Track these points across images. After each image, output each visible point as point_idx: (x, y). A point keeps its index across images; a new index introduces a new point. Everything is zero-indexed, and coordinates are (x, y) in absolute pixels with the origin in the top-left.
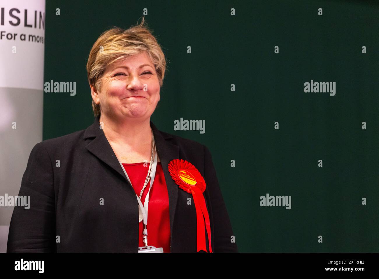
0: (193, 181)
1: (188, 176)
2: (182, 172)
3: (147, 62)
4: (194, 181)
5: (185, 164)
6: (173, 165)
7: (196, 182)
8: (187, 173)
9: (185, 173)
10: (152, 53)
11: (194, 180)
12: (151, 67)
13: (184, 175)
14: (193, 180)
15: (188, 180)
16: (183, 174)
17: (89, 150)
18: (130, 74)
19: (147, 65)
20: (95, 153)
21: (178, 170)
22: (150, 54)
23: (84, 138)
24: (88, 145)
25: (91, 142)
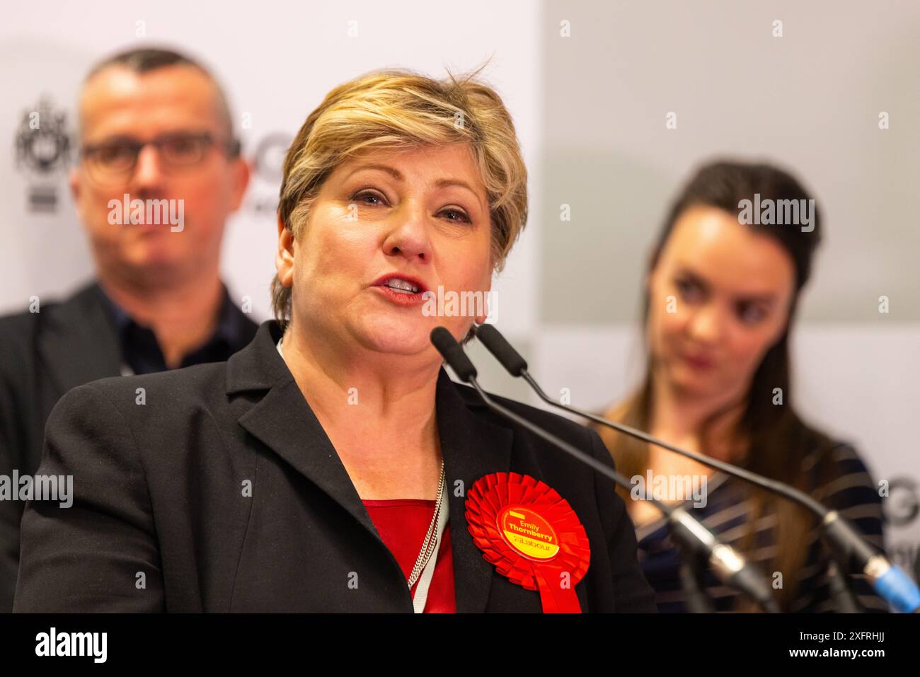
0: (545, 545)
1: (533, 526)
2: (513, 514)
3: (463, 176)
4: (553, 542)
5: (525, 489)
6: (481, 492)
7: (558, 548)
8: (529, 519)
9: (522, 517)
10: (487, 153)
11: (550, 539)
12: (475, 194)
13: (519, 525)
14: (547, 541)
15: (531, 544)
16: (516, 521)
17: (251, 429)
18: (402, 199)
19: (463, 185)
20: (276, 445)
21: (499, 508)
22: (481, 153)
23: (230, 389)
24: (249, 414)
25: (255, 407)
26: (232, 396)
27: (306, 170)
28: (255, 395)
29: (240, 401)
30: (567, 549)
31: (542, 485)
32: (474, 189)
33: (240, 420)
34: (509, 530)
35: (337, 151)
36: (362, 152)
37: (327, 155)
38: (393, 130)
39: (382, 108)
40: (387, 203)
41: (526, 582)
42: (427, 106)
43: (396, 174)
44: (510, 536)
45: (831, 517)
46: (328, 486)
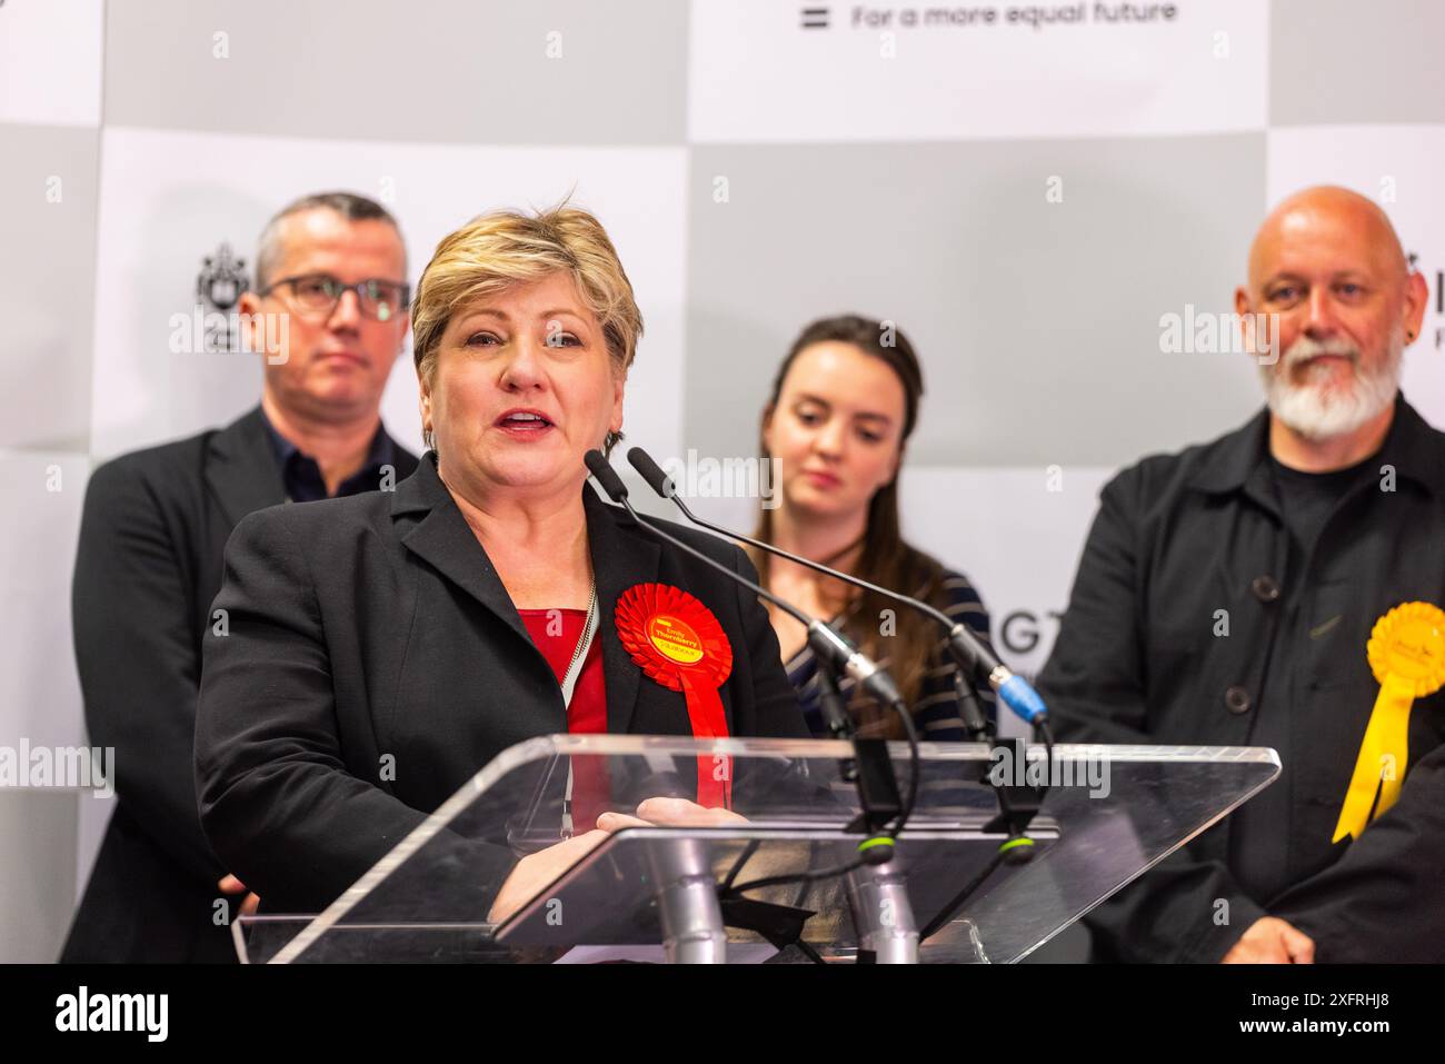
0: (690, 650)
1: (679, 633)
2: (660, 621)
3: (567, 303)
4: (697, 648)
5: (671, 598)
6: (630, 601)
7: (702, 654)
8: (675, 627)
9: (669, 624)
10: (585, 279)
11: (695, 645)
12: (582, 319)
13: (665, 632)
14: (691, 647)
15: (677, 649)
16: (663, 628)
17: (414, 548)
18: (512, 337)
19: (570, 312)
20: (435, 560)
21: (646, 616)
22: (580, 280)
23: (394, 511)
24: (410, 533)
25: (416, 527)
26: (396, 518)
27: (425, 324)
28: (417, 516)
29: (404, 522)
30: (711, 655)
31: (687, 596)
32: (578, 314)
33: (403, 540)
34: (656, 636)
35: (447, 302)
36: (466, 299)
37: (440, 307)
38: (491, 276)
39: (477, 256)
40: (500, 342)
41: (672, 684)
42: (517, 246)
43: (502, 316)
44: (658, 642)
45: (958, 628)
46: (484, 597)
